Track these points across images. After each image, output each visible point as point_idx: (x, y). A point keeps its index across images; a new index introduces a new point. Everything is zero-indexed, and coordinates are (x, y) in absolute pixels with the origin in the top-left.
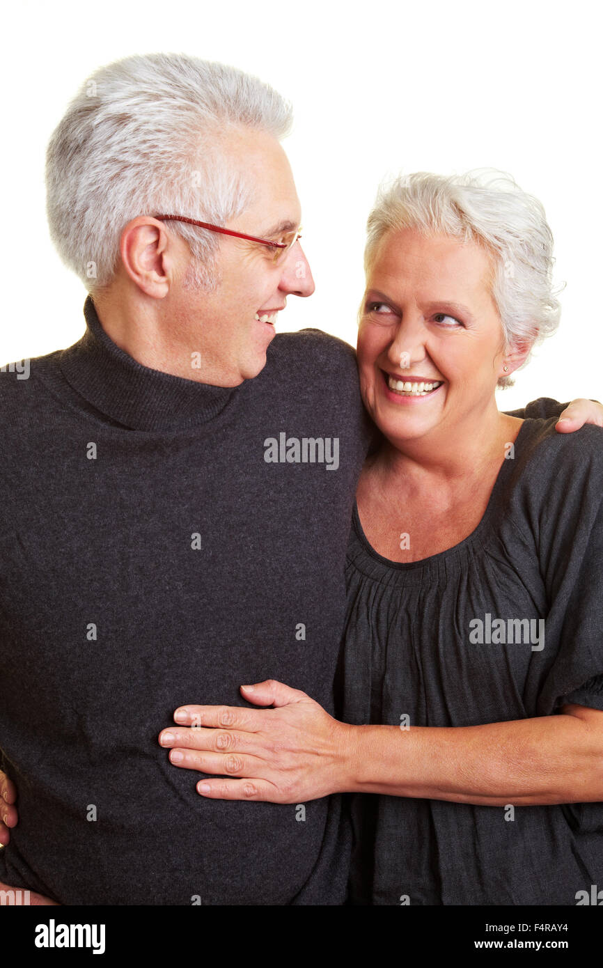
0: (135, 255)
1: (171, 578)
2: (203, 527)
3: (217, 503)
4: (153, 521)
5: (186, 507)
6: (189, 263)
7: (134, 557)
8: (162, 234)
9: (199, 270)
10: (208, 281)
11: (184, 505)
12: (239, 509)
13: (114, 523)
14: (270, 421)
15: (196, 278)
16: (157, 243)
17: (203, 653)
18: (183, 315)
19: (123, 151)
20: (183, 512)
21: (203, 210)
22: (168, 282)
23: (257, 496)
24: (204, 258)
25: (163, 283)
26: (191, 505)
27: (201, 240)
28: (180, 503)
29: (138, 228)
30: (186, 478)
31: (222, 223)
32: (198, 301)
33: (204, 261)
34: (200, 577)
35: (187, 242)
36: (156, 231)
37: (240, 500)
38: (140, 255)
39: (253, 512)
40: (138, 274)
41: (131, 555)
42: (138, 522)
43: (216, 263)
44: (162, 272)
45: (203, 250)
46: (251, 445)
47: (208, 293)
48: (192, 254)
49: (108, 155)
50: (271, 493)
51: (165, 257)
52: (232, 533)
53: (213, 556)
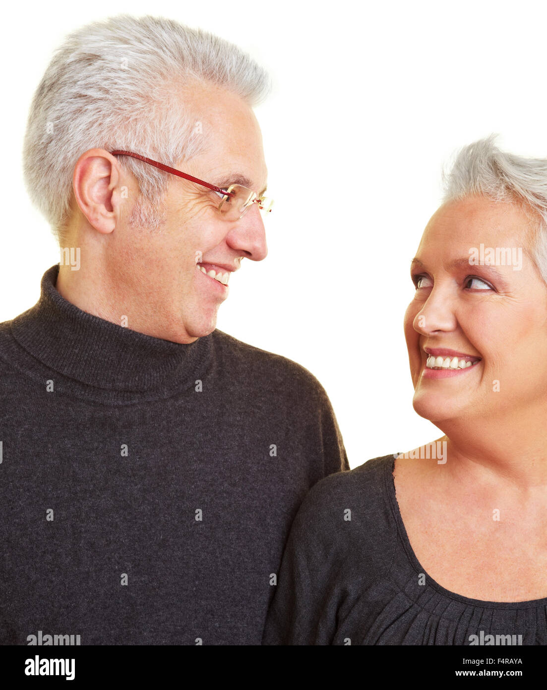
0: (86, 186)
1: (121, 558)
2: (154, 509)
3: (169, 486)
4: (105, 498)
5: (139, 486)
6: (136, 200)
7: (86, 532)
8: (113, 168)
9: (145, 208)
10: (151, 219)
11: (136, 485)
12: (192, 495)
13: (66, 495)
14: (227, 414)
15: (142, 216)
16: (108, 179)
17: (152, 637)
18: (127, 253)
19: (88, 86)
20: (135, 492)
21: (154, 149)
22: (115, 218)
23: (212, 485)
24: (151, 197)
25: (110, 218)
26: (144, 485)
27: (149, 178)
28: (133, 482)
29: (91, 158)
30: (139, 458)
31: (170, 163)
32: (141, 240)
33: (150, 198)
34: (150, 560)
35: (137, 179)
36: (108, 165)
37: (193, 487)
38: (92, 186)
39: (206, 501)
40: (86, 204)
41: (83, 530)
42: (91, 497)
43: (161, 203)
44: (110, 208)
45: (151, 188)
46: (206, 434)
47: (151, 231)
48: (140, 191)
49: (75, 90)
50: (226, 485)
51: (114, 193)
52: (184, 519)
53: (163, 540)
